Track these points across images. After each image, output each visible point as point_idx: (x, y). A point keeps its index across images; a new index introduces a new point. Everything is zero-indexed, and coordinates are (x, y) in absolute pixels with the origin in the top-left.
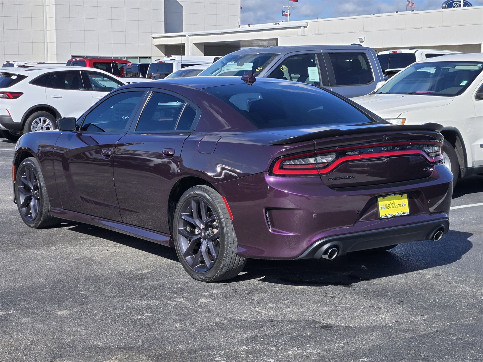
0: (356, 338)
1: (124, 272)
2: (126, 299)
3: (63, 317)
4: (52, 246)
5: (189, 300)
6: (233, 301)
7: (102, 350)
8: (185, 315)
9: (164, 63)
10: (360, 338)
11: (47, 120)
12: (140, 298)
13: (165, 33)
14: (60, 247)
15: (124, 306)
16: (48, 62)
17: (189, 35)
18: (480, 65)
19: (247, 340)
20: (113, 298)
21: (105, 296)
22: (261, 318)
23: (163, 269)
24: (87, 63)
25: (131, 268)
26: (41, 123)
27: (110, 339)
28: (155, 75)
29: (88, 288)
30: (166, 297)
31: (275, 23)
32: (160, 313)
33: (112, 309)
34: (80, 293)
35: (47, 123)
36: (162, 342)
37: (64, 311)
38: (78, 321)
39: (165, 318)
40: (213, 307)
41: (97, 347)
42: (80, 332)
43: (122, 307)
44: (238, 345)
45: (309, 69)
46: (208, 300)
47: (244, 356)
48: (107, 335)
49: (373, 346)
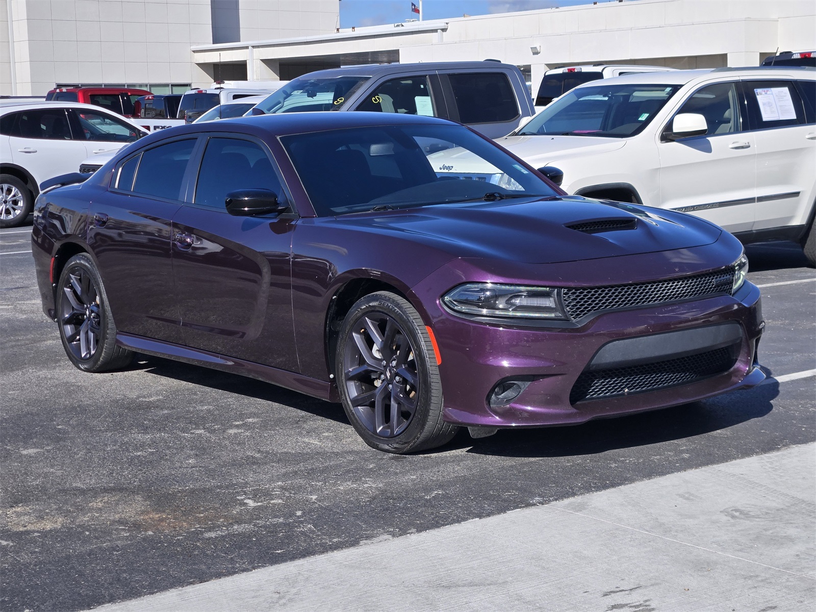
0: (436, 469)
1: (123, 400)
2: (122, 433)
3: (30, 457)
4: (18, 370)
5: (213, 431)
6: (274, 430)
7: (83, 492)
8: (204, 449)
9: (206, 94)
10: (441, 469)
11: (13, 189)
12: (142, 431)
13: (213, 44)
14: (30, 370)
15: (118, 441)
16: (18, 96)
17: (253, 47)
18: (668, 89)
19: (284, 475)
20: (104, 432)
21: (91, 430)
22: (309, 450)
23: (181, 395)
24: (80, 96)
25: (133, 395)
26: (4, 194)
27: (95, 479)
28: (190, 114)
29: (69, 421)
30: (179, 428)
31: (396, 25)
32: (169, 448)
33: (101, 445)
34: (55, 428)
35: (13, 194)
36: (168, 481)
37: (32, 450)
38: (50, 461)
39: (175, 454)
40: (245, 439)
41: (77, 489)
42: (53, 473)
43: (116, 442)
44: (271, 480)
45: (418, 99)
46: (240, 431)
47: (277, 493)
48: (91, 476)
49: (456, 477)
